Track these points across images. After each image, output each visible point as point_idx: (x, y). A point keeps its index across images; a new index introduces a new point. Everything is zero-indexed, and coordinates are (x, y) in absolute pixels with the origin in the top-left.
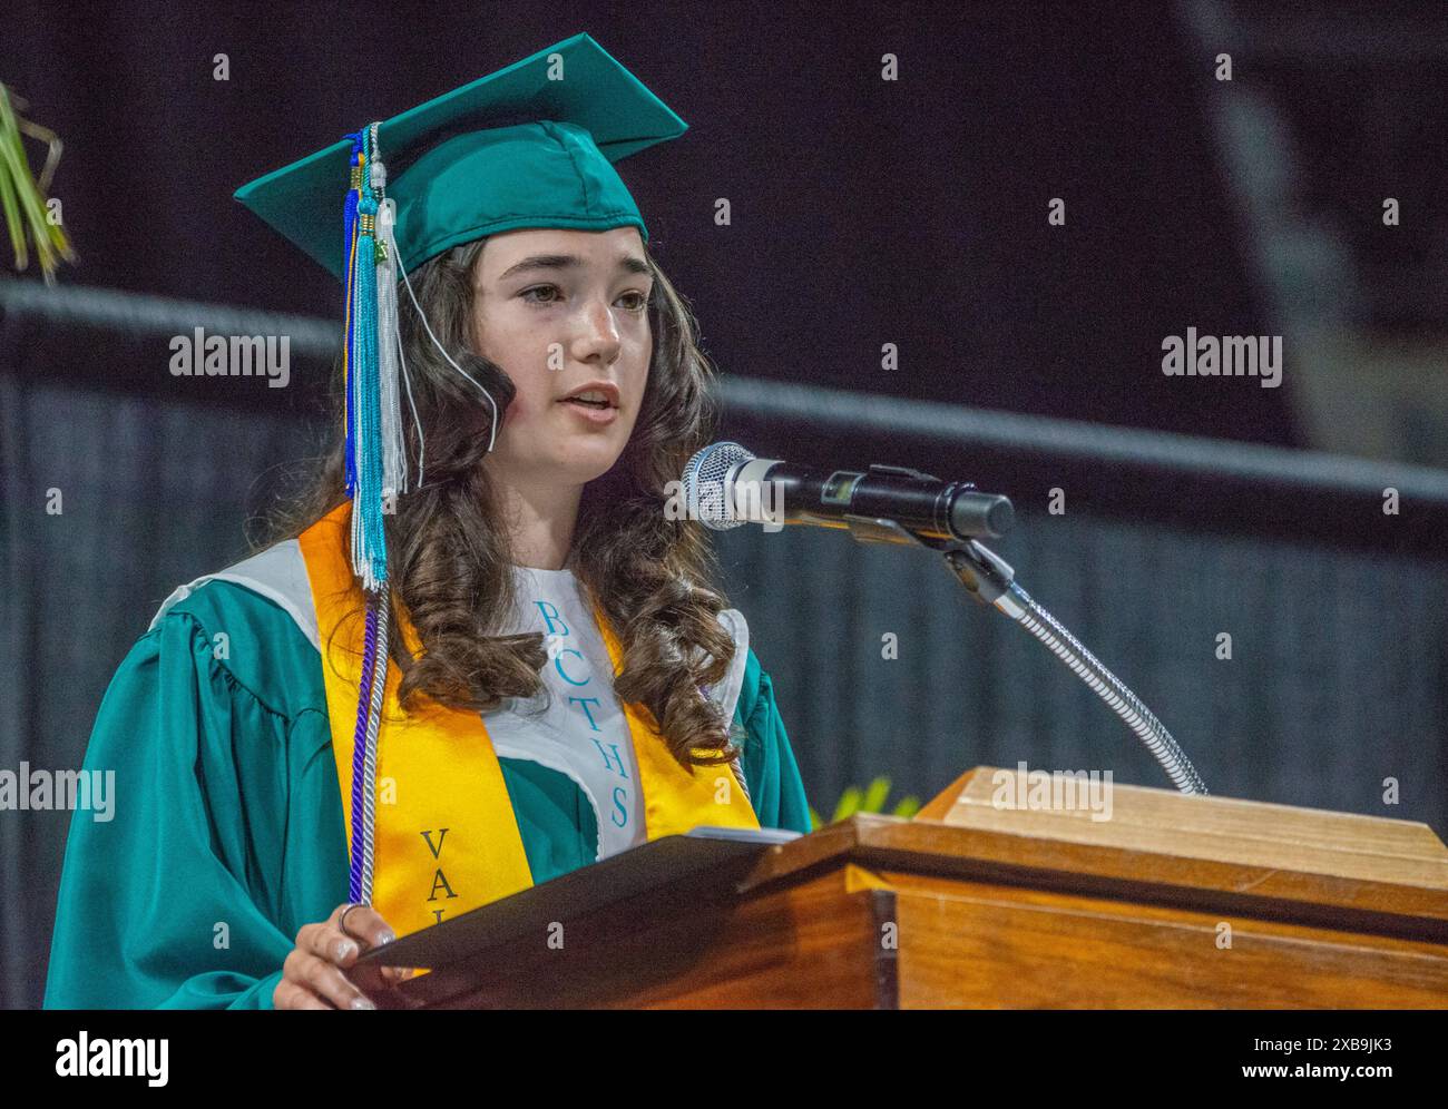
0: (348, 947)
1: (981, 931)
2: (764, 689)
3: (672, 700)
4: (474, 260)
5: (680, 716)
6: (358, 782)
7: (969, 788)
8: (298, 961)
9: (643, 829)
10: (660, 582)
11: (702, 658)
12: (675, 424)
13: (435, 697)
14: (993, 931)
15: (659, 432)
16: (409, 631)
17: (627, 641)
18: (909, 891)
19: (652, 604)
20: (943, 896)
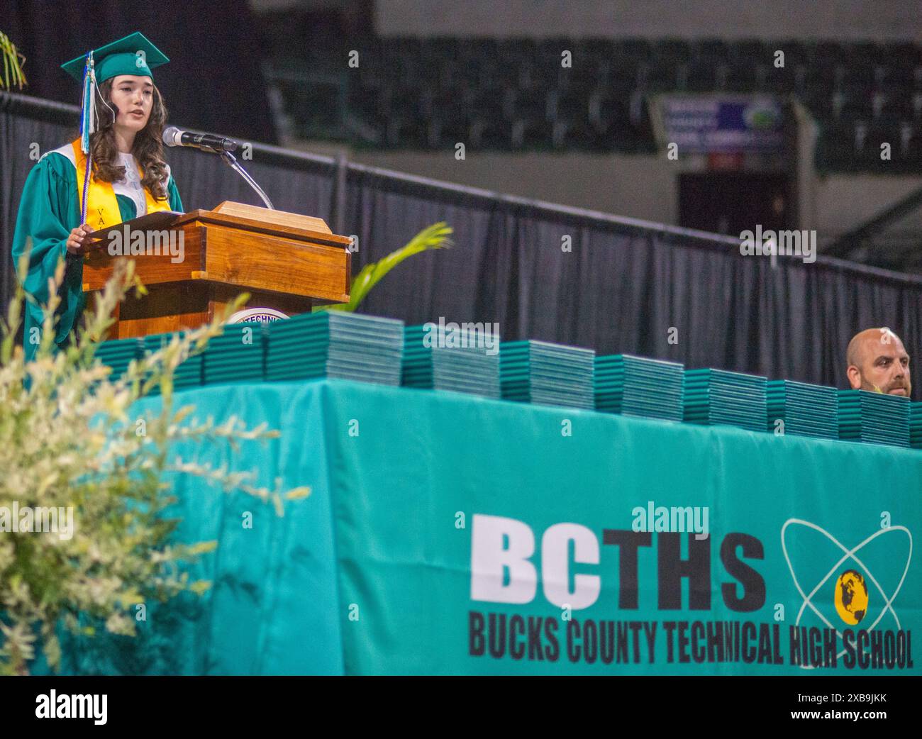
0: (84, 233)
1: (225, 236)
2: (173, 182)
3: (154, 186)
4: (112, 81)
5: (155, 189)
6: (84, 198)
7: (224, 205)
8: (71, 236)
9: (146, 212)
10: (152, 160)
11: (161, 177)
12: (157, 121)
13: (101, 179)
14: (229, 238)
15: (154, 123)
16: (95, 164)
17: (144, 171)
18: (209, 227)
19: (150, 164)
20: (217, 229)
